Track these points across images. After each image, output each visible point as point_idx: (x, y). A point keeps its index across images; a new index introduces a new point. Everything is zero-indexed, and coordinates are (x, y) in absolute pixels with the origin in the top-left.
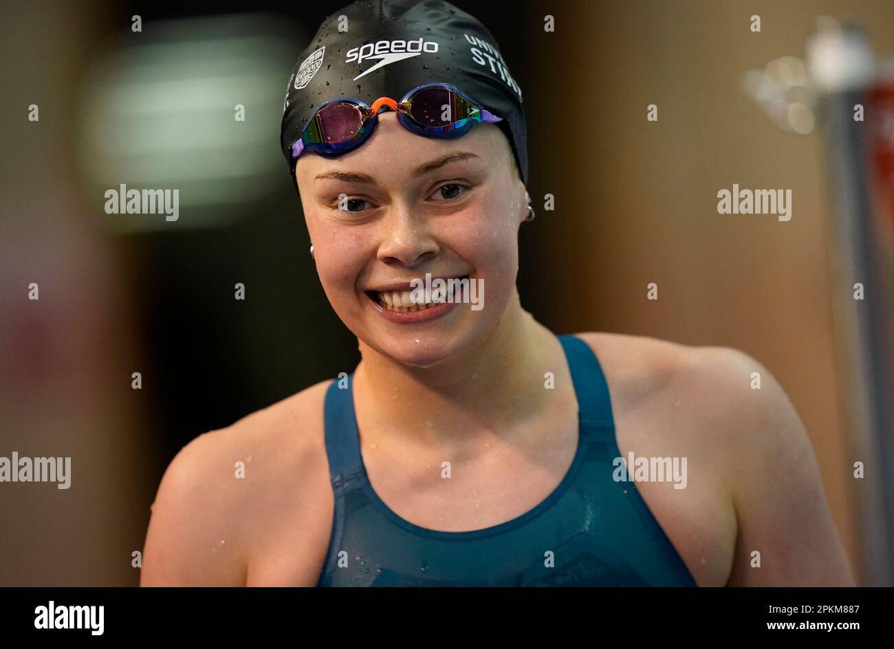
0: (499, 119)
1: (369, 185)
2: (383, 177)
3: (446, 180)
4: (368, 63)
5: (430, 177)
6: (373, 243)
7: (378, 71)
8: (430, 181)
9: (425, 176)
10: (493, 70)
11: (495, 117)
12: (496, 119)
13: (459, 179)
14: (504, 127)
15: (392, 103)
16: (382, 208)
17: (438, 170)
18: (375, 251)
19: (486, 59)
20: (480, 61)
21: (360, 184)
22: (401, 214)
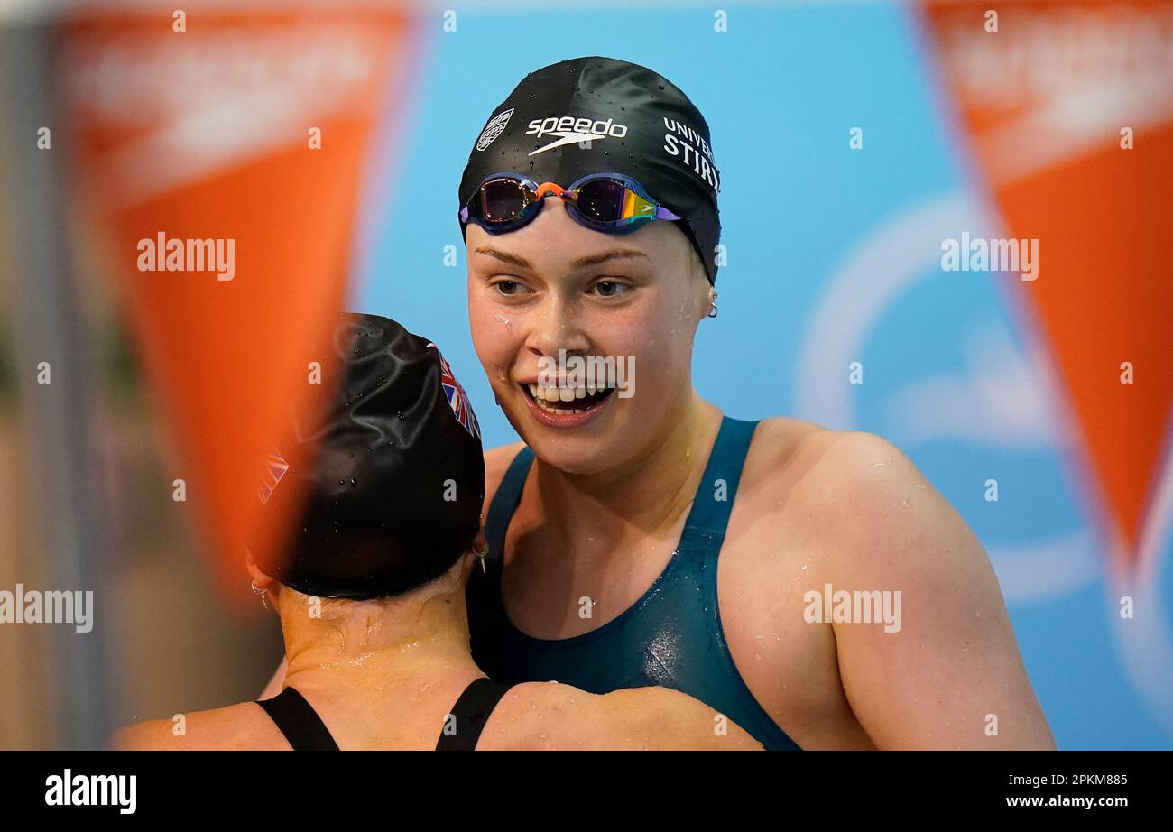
0: (677, 218)
1: (525, 269)
2: (540, 265)
3: (606, 276)
4: (548, 139)
5: (591, 271)
6: (523, 331)
7: (554, 149)
8: (591, 274)
9: (584, 270)
10: (687, 161)
11: (673, 215)
12: (674, 217)
13: (621, 277)
14: (683, 226)
15: (559, 189)
16: (538, 293)
17: (599, 265)
18: (524, 340)
19: (681, 148)
20: (673, 150)
21: (517, 267)
22: (553, 306)
